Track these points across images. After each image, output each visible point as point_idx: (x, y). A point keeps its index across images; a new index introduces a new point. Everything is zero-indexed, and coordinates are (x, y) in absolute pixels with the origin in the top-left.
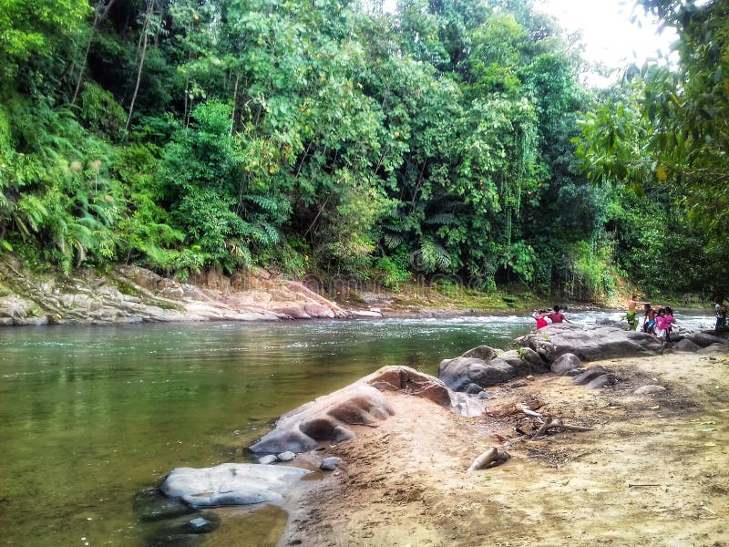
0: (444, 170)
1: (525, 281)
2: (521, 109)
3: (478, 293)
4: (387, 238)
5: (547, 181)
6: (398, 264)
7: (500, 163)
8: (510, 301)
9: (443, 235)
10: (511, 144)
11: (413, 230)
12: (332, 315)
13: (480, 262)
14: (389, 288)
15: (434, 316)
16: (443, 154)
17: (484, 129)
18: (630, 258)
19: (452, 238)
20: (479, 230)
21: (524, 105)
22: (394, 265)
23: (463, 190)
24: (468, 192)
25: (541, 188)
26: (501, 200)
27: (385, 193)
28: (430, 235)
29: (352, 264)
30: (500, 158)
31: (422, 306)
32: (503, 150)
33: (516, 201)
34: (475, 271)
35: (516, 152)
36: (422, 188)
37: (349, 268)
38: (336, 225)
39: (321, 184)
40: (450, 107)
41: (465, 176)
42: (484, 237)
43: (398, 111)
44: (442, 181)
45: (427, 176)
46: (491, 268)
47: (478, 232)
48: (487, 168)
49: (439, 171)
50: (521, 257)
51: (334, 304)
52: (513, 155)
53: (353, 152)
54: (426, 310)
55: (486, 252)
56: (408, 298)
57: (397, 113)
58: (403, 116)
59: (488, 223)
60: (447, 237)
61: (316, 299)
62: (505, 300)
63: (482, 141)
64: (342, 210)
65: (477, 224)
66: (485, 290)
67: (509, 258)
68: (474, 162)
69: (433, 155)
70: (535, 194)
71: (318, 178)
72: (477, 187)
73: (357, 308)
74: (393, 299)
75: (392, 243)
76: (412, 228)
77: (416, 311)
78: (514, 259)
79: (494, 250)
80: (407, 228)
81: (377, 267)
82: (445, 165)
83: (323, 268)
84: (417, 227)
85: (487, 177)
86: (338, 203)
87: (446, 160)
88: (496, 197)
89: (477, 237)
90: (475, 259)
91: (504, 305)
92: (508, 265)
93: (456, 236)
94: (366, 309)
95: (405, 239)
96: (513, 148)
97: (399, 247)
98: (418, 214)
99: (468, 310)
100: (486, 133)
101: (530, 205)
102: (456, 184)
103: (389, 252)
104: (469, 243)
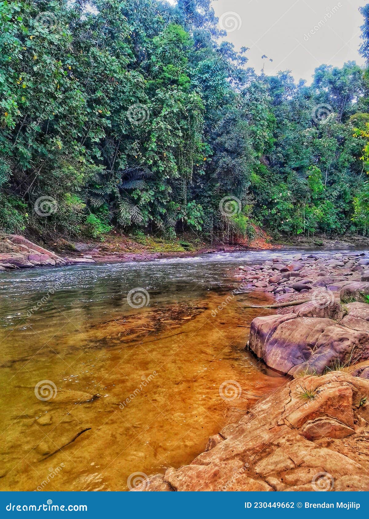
0: (135, 145)
1: (196, 231)
2: (192, 99)
3: (163, 241)
4: (92, 200)
5: (210, 156)
6: (102, 220)
7: (178, 140)
8: (186, 246)
9: (136, 197)
10: (186, 127)
11: (113, 193)
12: (53, 263)
13: (164, 217)
14: (98, 239)
15: (134, 260)
16: (135, 132)
17: (166, 113)
18: (261, 213)
19: (143, 199)
20: (163, 193)
21: (194, 96)
22: (99, 221)
23: (152, 161)
24: (155, 163)
25: (206, 161)
26: (179, 170)
27: (91, 160)
28: (126, 197)
29: (65, 219)
30: (178, 136)
31: (124, 252)
32: (180, 131)
33: (189, 171)
34: (160, 224)
35: (190, 132)
36: (119, 160)
37: (64, 223)
38: (51, 186)
39: (36, 151)
40: (139, 95)
41: (152, 150)
42: (166, 199)
43: (99, 94)
44: (135, 154)
45: (122, 150)
46: (172, 221)
47: (163, 195)
48: (169, 144)
49: (133, 146)
50: (193, 213)
51: (53, 254)
52: (187, 135)
53: (64, 123)
54: (127, 255)
55: (168, 209)
56: (111, 246)
57: (99, 95)
58: (103, 99)
59: (170, 187)
60: (139, 198)
61: (38, 250)
62: (183, 245)
63: (165, 123)
64: (56, 173)
65: (162, 188)
66: (168, 239)
67: (185, 214)
68: (159, 139)
69: (127, 133)
70: (202, 165)
71: (34, 146)
72: (161, 159)
73: (72, 256)
74: (100, 247)
75: (97, 203)
76: (112, 191)
77: (121, 256)
78: (188, 215)
79: (174, 208)
80: (109, 191)
81: (85, 223)
82: (136, 141)
83: (41, 224)
84: (116, 190)
85: (169, 152)
86: (52, 168)
87: (137, 137)
88: (176, 167)
89: (161, 198)
90: (161, 215)
91: (182, 249)
92: (184, 219)
93: (146, 197)
94: (80, 256)
95: (107, 200)
96: (187, 130)
97: (102, 206)
98: (117, 180)
99: (159, 254)
100: (168, 116)
101: (198, 174)
102: (145, 157)
103: (95, 211)
104: (156, 203)
